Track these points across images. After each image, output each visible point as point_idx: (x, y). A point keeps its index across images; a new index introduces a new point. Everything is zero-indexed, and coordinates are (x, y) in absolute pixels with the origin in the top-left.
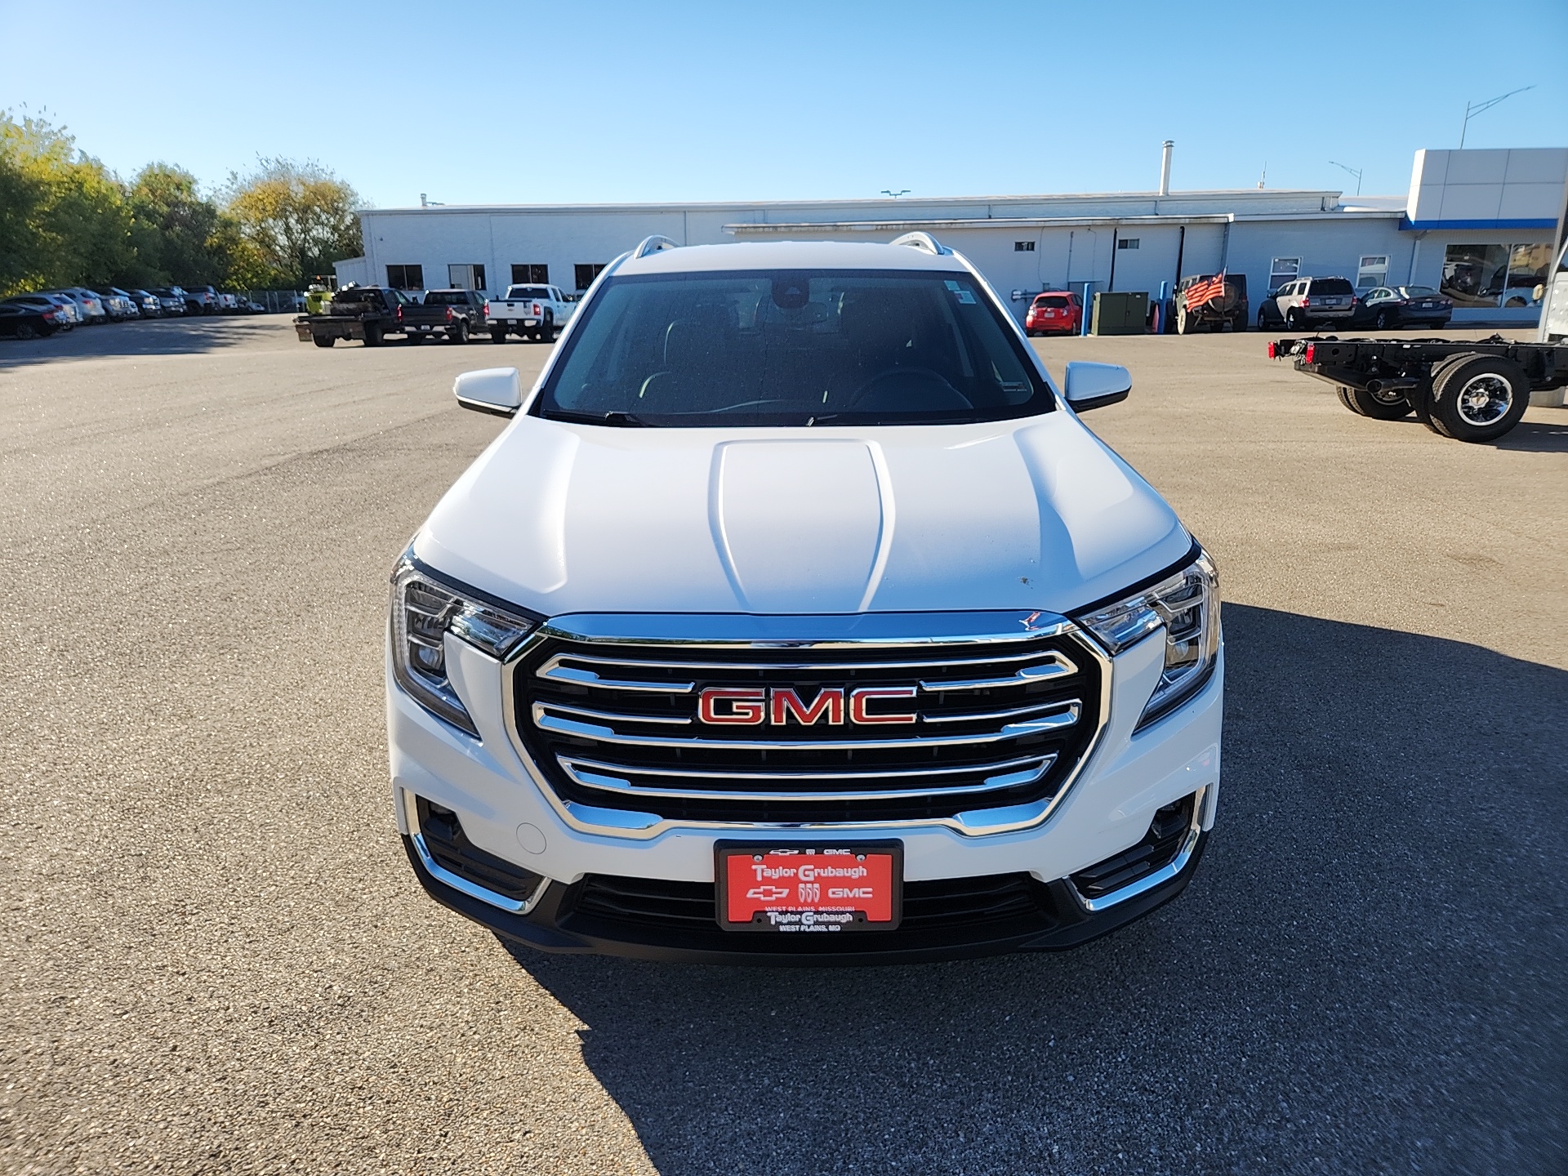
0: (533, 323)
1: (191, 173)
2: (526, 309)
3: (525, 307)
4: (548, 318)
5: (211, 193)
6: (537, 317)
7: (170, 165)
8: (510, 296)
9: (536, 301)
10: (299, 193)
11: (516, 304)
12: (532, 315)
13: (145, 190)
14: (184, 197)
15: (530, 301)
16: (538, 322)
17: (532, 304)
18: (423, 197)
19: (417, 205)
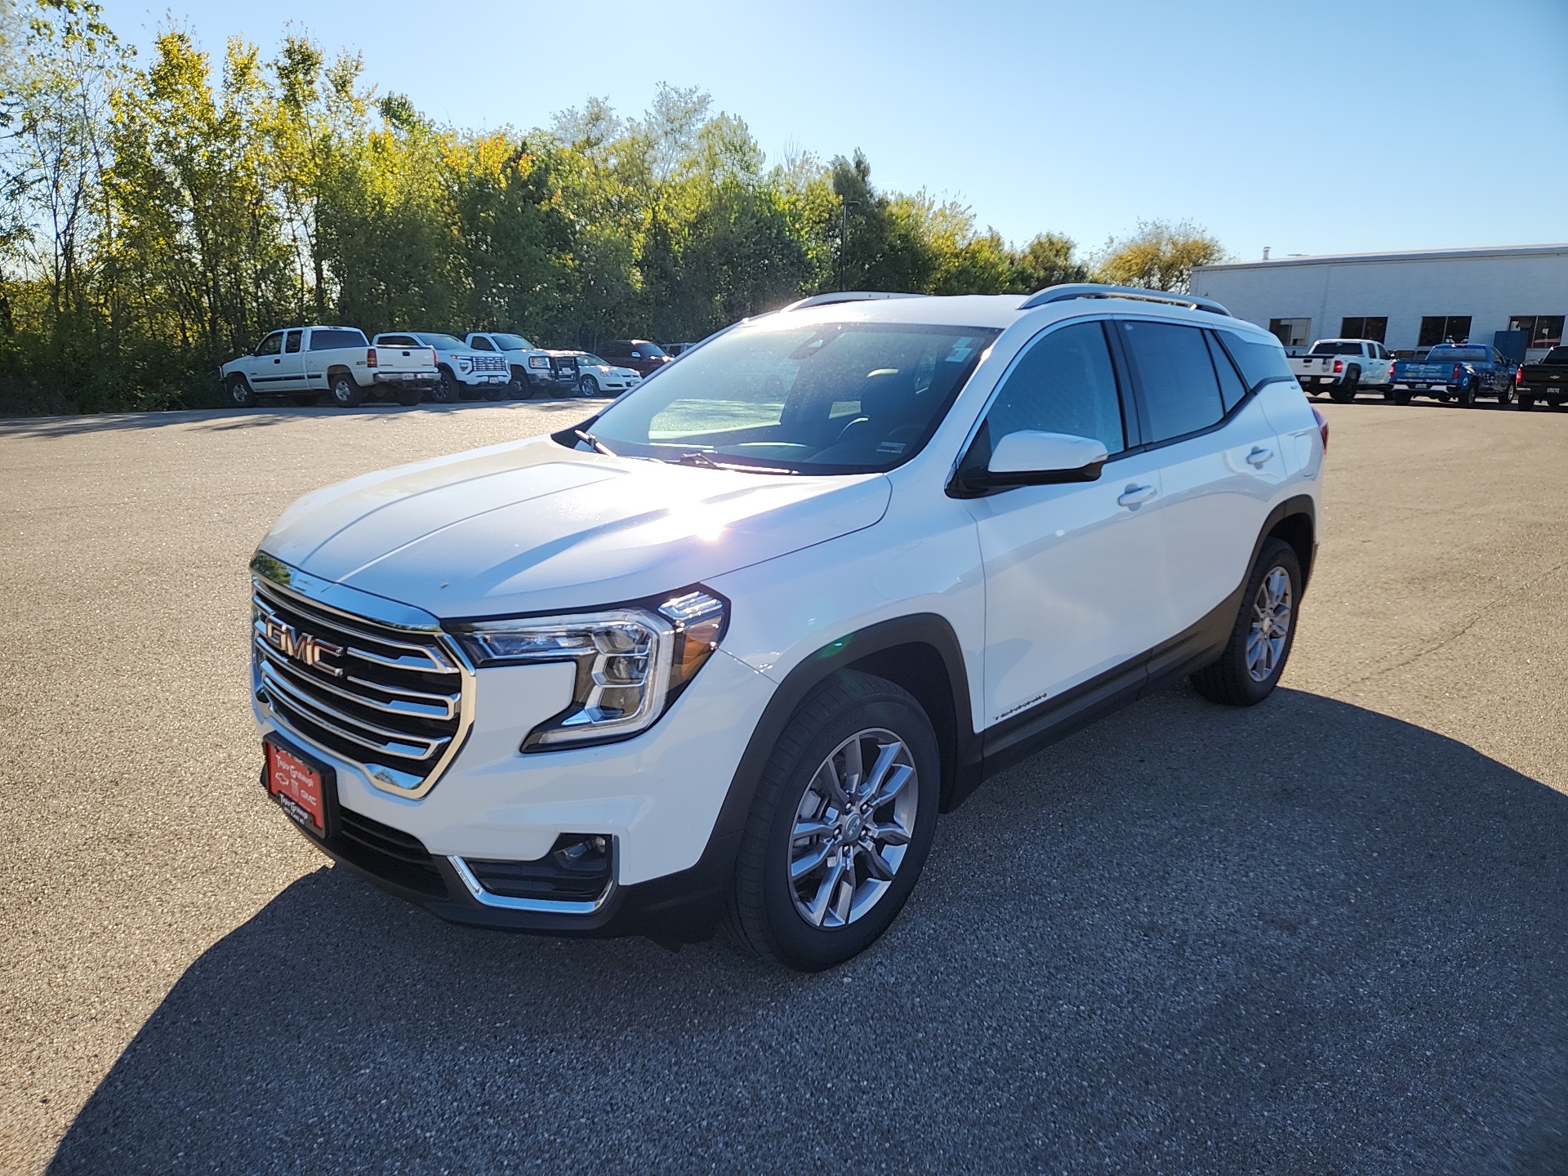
0: (1331, 380)
1: (1072, 239)
2: (1325, 366)
3: (1324, 363)
4: (1353, 376)
5: (1086, 257)
6: (1336, 374)
7: (1056, 234)
8: (1314, 352)
9: (1338, 357)
10: (1167, 252)
11: (1314, 360)
12: (1330, 373)
13: (1031, 258)
14: (1060, 262)
15: (1332, 357)
16: (1338, 379)
17: (1333, 360)
18: (1266, 251)
19: (1258, 258)
